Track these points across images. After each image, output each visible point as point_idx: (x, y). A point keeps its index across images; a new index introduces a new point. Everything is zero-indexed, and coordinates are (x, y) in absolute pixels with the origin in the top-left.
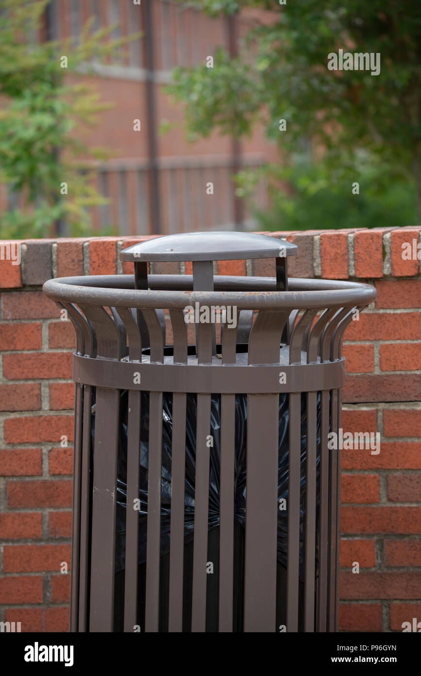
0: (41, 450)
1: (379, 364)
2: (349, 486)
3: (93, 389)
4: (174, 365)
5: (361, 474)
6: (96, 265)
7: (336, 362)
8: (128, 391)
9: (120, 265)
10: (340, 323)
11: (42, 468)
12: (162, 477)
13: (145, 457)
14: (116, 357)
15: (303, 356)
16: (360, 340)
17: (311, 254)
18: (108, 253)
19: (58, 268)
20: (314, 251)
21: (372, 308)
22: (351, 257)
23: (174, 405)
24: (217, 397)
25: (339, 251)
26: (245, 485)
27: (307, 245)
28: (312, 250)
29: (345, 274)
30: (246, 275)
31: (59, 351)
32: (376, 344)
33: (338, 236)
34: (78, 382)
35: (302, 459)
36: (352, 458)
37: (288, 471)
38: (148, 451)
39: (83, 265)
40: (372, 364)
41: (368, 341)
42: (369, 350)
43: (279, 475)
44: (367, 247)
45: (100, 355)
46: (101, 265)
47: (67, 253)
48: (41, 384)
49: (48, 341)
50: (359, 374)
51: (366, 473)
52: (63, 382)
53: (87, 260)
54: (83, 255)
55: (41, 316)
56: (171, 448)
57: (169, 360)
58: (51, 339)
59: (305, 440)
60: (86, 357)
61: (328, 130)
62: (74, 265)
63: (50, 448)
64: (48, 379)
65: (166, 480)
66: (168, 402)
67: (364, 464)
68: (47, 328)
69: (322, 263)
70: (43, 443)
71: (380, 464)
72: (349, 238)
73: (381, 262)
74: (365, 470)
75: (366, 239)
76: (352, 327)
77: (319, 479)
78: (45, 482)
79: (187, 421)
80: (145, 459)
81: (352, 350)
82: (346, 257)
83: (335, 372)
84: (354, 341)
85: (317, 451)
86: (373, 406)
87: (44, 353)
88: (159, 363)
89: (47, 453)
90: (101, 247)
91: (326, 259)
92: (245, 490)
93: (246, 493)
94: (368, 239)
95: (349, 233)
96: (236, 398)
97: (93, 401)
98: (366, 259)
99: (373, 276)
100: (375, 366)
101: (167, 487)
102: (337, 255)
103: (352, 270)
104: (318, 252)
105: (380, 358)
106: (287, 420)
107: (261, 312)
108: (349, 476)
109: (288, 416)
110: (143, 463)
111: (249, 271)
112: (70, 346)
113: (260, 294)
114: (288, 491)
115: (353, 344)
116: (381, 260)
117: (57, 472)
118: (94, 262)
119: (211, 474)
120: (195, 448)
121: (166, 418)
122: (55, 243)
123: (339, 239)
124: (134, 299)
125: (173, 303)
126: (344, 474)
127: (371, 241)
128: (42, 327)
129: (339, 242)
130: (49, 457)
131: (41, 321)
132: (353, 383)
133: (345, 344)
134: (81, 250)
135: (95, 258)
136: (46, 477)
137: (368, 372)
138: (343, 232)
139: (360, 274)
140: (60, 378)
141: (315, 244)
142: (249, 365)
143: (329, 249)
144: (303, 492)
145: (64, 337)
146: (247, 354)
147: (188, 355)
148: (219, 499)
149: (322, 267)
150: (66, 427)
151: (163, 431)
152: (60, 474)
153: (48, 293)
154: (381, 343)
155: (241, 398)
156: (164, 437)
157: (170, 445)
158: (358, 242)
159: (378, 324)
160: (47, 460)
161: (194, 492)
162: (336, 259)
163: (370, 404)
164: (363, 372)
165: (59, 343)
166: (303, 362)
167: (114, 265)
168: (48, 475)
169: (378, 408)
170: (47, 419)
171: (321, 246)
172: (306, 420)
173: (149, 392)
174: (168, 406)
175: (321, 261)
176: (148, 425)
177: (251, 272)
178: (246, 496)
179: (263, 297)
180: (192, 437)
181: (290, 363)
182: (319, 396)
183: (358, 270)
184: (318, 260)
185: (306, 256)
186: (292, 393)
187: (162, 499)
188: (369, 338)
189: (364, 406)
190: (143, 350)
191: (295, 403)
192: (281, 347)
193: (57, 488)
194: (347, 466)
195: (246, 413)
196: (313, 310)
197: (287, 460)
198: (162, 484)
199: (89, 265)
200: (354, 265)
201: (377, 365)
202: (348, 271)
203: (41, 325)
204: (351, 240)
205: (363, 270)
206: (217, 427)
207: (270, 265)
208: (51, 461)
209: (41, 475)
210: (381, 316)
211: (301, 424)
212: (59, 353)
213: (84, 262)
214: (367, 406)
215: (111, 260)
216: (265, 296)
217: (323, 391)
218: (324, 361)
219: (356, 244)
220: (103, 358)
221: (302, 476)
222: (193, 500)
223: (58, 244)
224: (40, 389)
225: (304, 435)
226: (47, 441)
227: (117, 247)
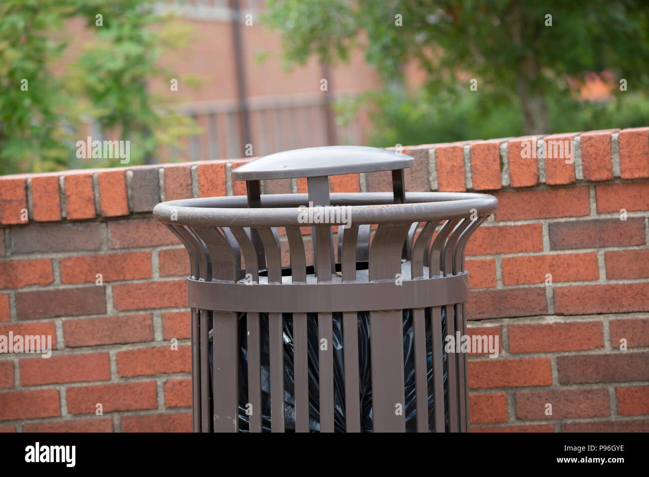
0: (156, 382)
1: (501, 278)
2: (475, 406)
3: (210, 314)
4: (293, 284)
5: (488, 392)
6: (205, 188)
7: (460, 275)
8: (246, 314)
9: (230, 187)
10: (461, 236)
11: (157, 401)
12: (285, 402)
13: (267, 382)
14: (232, 280)
15: (426, 271)
16: (481, 254)
17: (426, 168)
18: (217, 176)
19: (166, 193)
20: (430, 165)
21: (491, 221)
22: (468, 169)
23: (294, 326)
24: (338, 316)
25: (455, 164)
26: (371, 406)
27: (422, 159)
28: (428, 164)
29: (462, 187)
30: (360, 191)
31: (171, 279)
32: (497, 257)
33: (454, 148)
34: (194, 307)
35: (428, 376)
36: (477, 377)
37: (414, 390)
38: (269, 375)
39: (192, 189)
40: (494, 279)
41: (489, 256)
42: (490, 265)
43: (406, 394)
44: (484, 158)
45: (215, 278)
46: (210, 188)
47: (175, 177)
48: (152, 314)
49: (158, 270)
50: (481, 290)
51: (493, 392)
52: (175, 311)
53: (195, 184)
54: (192, 179)
55: (150, 244)
56: (293, 371)
57: (287, 280)
58: (162, 268)
59: (430, 358)
60: (201, 280)
61: (428, 52)
62: (183, 190)
63: (165, 380)
64: (160, 309)
65: (290, 404)
66: (288, 323)
67: (490, 383)
68: (157, 256)
69: (438, 177)
70: (158, 375)
71: (507, 382)
72: (465, 150)
73: (498, 173)
74: (491, 389)
75: (483, 150)
76: (473, 242)
77: (446, 396)
78: (161, 415)
79: (308, 342)
80: (266, 384)
81: (473, 265)
82: (463, 170)
83: (458, 286)
84: (474, 255)
85: (443, 369)
86: (497, 322)
87: (153, 283)
88: (277, 284)
89: (162, 385)
90: (210, 171)
91: (443, 172)
92: (371, 411)
93: (373, 414)
94: (484, 149)
95: (464, 145)
96: (358, 317)
97: (210, 327)
98: (483, 171)
99: (491, 187)
100: (497, 280)
101: (290, 412)
102: (453, 168)
103: (469, 182)
104: (434, 165)
105: (502, 272)
106: (411, 337)
107: (381, 226)
108: (475, 396)
109: (412, 333)
110: (264, 388)
111: (363, 187)
112: (181, 273)
113: (379, 208)
114: (415, 411)
115: (474, 258)
116: (499, 170)
117: (173, 404)
118: (203, 186)
119: (336, 396)
120: (318, 369)
121: (287, 340)
122: (161, 168)
123: (455, 151)
124: (248, 218)
125: (289, 220)
126: (471, 394)
127: (487, 152)
128: (151, 255)
129: (455, 154)
130: (164, 389)
131: (150, 249)
132: (475, 300)
133: (467, 259)
134: (189, 174)
135: (203, 182)
136: (162, 410)
137: (490, 287)
138: (458, 144)
139: (478, 186)
140: (172, 307)
141: (430, 157)
142: (370, 281)
143: (444, 162)
144: (431, 412)
145: (175, 265)
146: (368, 270)
147: (307, 274)
148: (345, 421)
149: (438, 181)
150: (181, 357)
151: (284, 353)
152: (176, 407)
153: (159, 217)
154: (503, 256)
155: (363, 316)
156: (285, 360)
157: (292, 368)
158: (474, 154)
159: (498, 237)
160: (162, 393)
161: (319, 416)
162: (452, 171)
163: (494, 320)
164: (485, 287)
165: (170, 271)
166: (426, 276)
167: (223, 188)
168: (164, 408)
169: (503, 324)
170: (161, 350)
171: (437, 160)
172: (431, 336)
173: (268, 314)
174: (288, 328)
175: (437, 174)
176: (269, 348)
177: (365, 188)
178: (373, 417)
179: (382, 210)
180: (314, 358)
181: (412, 278)
182: (444, 311)
183: (476, 182)
184: (434, 174)
185: (421, 170)
186: (416, 309)
187: (286, 424)
188: (491, 252)
189: (488, 322)
190: (260, 271)
191: (419, 319)
192: (402, 263)
193: (174, 421)
194: (473, 385)
195: (369, 331)
196: (434, 222)
197: (413, 378)
198: (285, 409)
199: (197, 189)
200: (472, 178)
201: (499, 280)
202: (465, 184)
203: (150, 253)
204: (467, 151)
205: (480, 182)
206: (339, 347)
207: (384, 181)
208: (166, 394)
209: (156, 408)
210: (501, 229)
211: (426, 341)
212: (170, 282)
213: (193, 186)
214: (492, 322)
215: (220, 182)
216: (384, 209)
217: (448, 305)
218: (447, 275)
219: (473, 155)
220: (219, 281)
221: (429, 395)
222: (318, 424)
223: (165, 169)
224: (152, 319)
225: (430, 352)
226: (161, 373)
227: (226, 169)
